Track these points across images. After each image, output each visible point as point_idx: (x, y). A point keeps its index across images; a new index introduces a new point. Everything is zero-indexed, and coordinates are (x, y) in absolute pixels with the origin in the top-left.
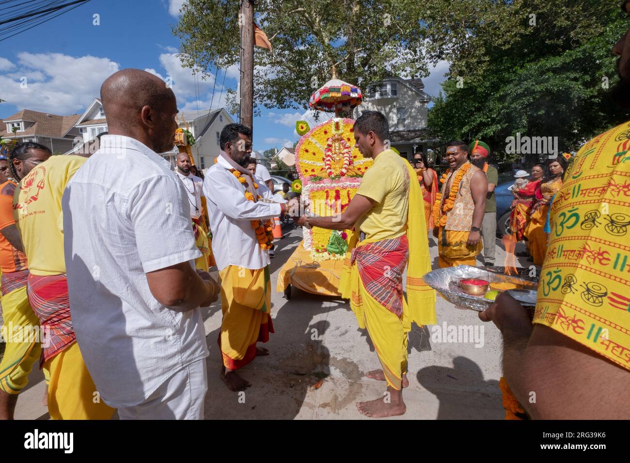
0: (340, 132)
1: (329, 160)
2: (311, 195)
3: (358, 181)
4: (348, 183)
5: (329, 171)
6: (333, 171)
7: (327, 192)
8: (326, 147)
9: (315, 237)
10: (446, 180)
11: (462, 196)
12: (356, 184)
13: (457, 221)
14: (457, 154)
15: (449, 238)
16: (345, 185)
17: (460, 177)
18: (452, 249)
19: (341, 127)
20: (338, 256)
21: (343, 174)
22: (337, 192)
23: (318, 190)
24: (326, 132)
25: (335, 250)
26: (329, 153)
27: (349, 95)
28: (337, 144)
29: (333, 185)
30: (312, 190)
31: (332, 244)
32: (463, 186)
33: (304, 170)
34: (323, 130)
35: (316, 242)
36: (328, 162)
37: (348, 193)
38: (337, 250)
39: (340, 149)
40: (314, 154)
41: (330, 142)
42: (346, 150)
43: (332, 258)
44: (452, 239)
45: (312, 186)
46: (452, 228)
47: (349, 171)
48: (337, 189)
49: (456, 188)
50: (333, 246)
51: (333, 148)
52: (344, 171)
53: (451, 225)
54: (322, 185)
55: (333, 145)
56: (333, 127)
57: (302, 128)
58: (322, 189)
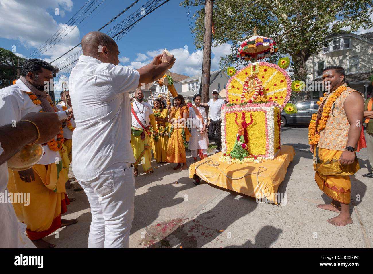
0: (256, 72)
1: (244, 92)
2: (227, 116)
3: (259, 106)
4: (252, 108)
5: (242, 99)
6: (245, 99)
7: (236, 114)
8: (244, 83)
9: (228, 145)
10: (321, 103)
11: (334, 116)
12: (257, 108)
13: (328, 140)
14: (332, 76)
15: (321, 155)
16: (249, 109)
17: (334, 99)
18: (323, 167)
19: (257, 69)
20: (237, 160)
21: (251, 102)
22: (244, 114)
23: (231, 113)
24: (246, 73)
25: (236, 156)
26: (246, 88)
27: (262, 45)
28: (252, 81)
29: (241, 109)
30: (227, 113)
31: (234, 151)
32: (336, 107)
33: (231, 100)
34: (245, 72)
35: (229, 149)
36: (243, 94)
37: (251, 115)
38: (238, 156)
39: (254, 84)
40: (238, 89)
41: (247, 80)
42: (258, 85)
43: (233, 161)
44: (325, 156)
45: (227, 109)
46: (323, 146)
47: (257, 99)
48: (243, 112)
49: (329, 109)
50: (235, 153)
51: (249, 84)
52: (252, 99)
53: (322, 143)
54: (234, 109)
55: (249, 82)
56: (252, 70)
57: (231, 72)
58: (233, 112)
